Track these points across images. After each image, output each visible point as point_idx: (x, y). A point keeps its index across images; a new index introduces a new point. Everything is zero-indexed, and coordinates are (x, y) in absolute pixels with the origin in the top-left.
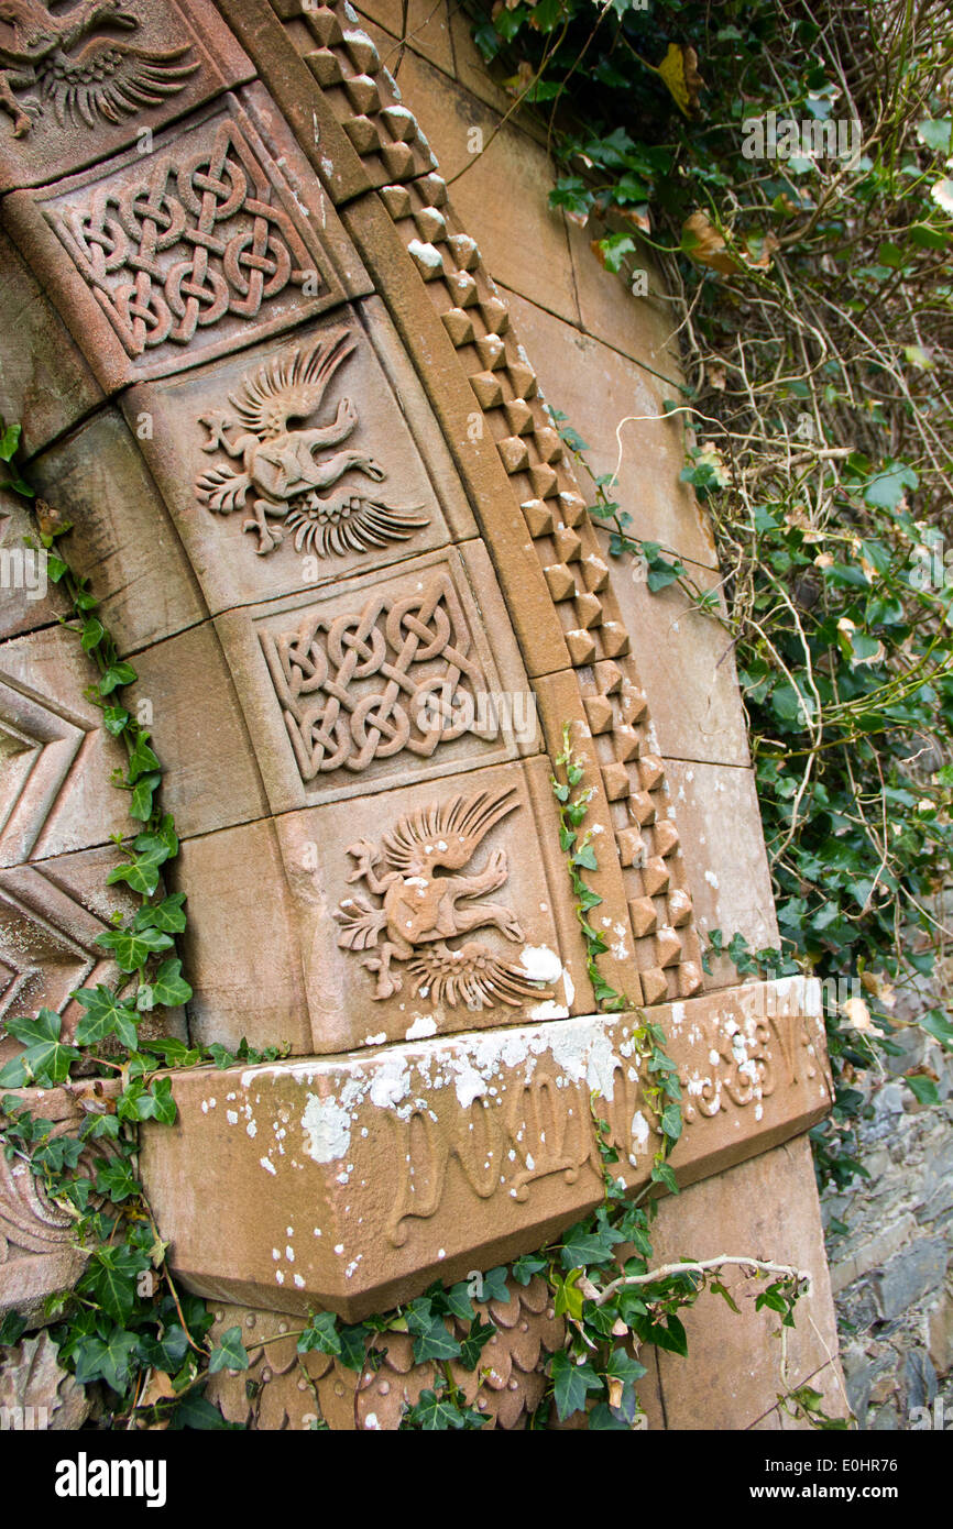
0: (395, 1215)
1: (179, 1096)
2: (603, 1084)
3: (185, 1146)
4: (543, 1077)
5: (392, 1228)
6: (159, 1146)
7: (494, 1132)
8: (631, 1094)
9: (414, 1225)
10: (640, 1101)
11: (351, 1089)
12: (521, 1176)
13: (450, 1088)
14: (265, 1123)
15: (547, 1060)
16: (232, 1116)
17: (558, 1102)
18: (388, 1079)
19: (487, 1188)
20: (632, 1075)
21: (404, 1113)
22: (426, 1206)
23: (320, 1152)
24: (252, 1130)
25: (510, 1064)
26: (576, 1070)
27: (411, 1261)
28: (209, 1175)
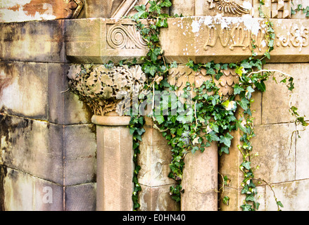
0: (206, 44)
1: (168, 22)
2: (255, 32)
3: (169, 32)
4: (240, 27)
5: (205, 47)
6: (163, 32)
7: (228, 35)
8: (262, 36)
9: (209, 48)
10: (264, 38)
11: (200, 20)
12: (232, 45)
13: (219, 25)
14: (185, 26)
15: (242, 24)
16: (179, 25)
17: (243, 33)
18: (208, 20)
19: (225, 45)
20: (263, 32)
21: (210, 27)
22: (212, 45)
23: (193, 31)
24: (182, 28)
25: (234, 23)
26: (249, 28)
27: (207, 54)
28: (172, 37)
